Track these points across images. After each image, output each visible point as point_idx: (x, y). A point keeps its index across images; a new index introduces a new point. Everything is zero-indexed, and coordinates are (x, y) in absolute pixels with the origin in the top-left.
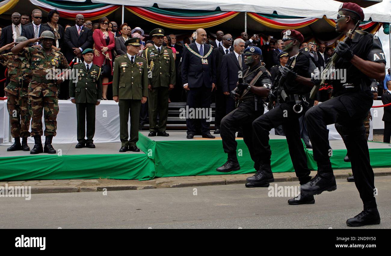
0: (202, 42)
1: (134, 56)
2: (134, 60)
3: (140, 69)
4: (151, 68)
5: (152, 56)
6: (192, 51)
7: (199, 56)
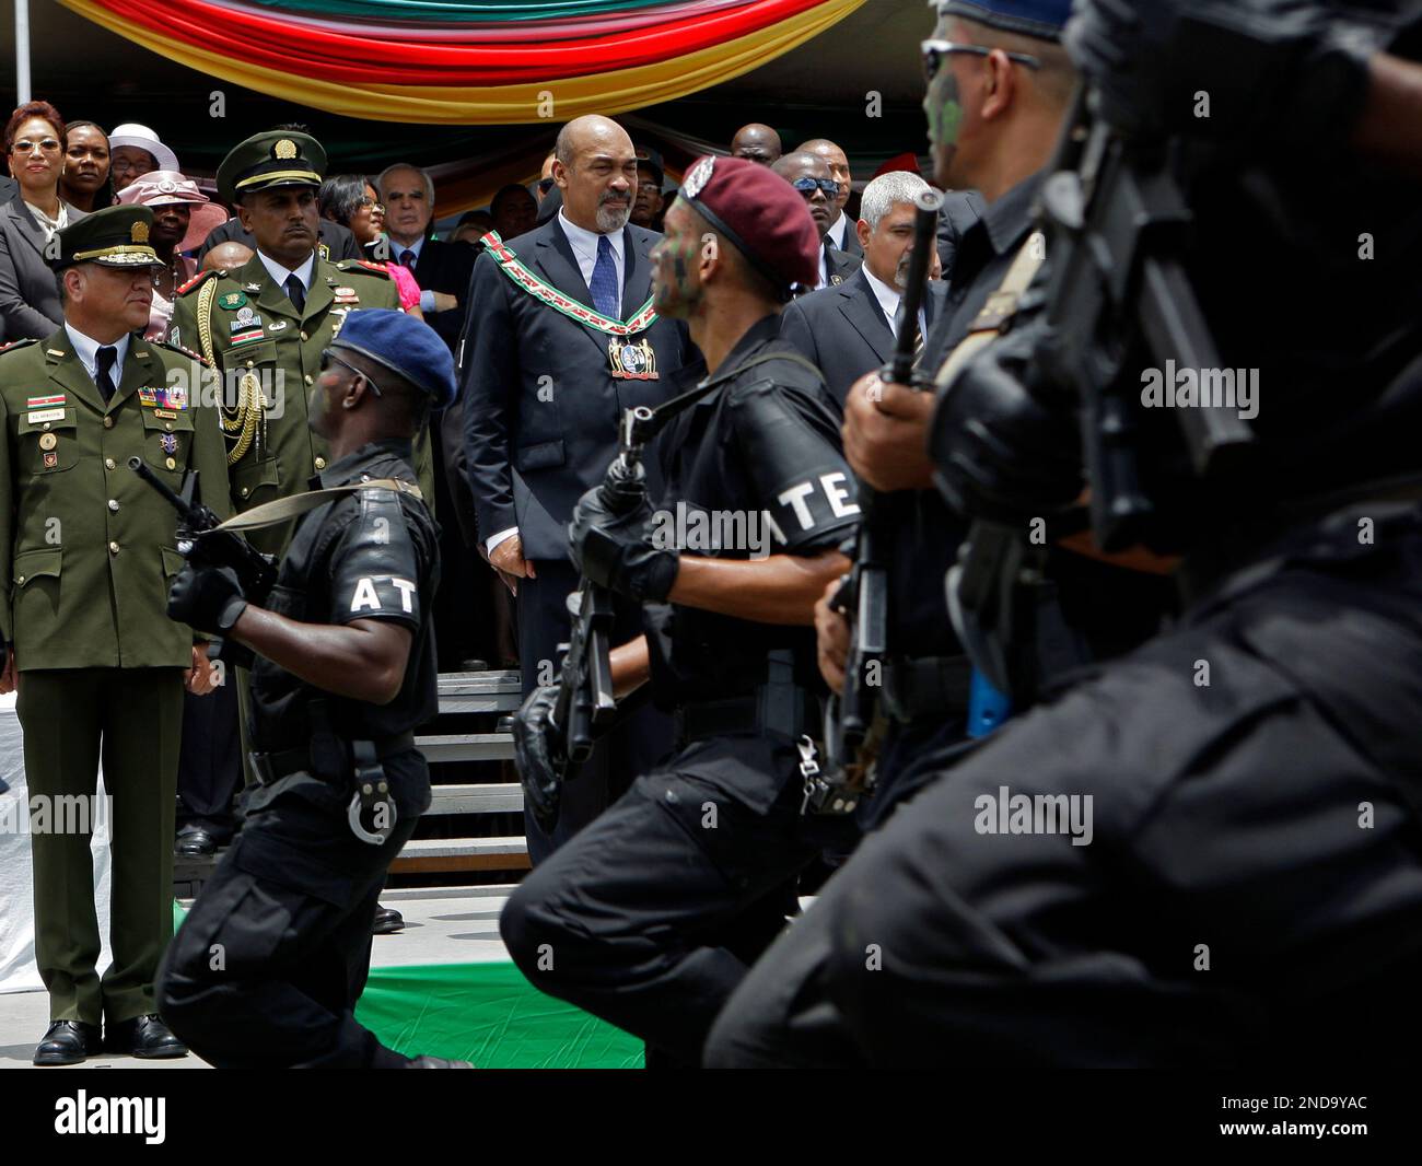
0: (603, 218)
1: (120, 346)
2: (115, 375)
3: (171, 442)
4: (248, 428)
5: (247, 337)
6: (538, 288)
7: (590, 317)
